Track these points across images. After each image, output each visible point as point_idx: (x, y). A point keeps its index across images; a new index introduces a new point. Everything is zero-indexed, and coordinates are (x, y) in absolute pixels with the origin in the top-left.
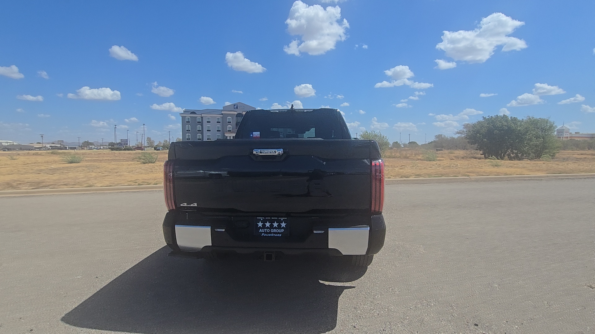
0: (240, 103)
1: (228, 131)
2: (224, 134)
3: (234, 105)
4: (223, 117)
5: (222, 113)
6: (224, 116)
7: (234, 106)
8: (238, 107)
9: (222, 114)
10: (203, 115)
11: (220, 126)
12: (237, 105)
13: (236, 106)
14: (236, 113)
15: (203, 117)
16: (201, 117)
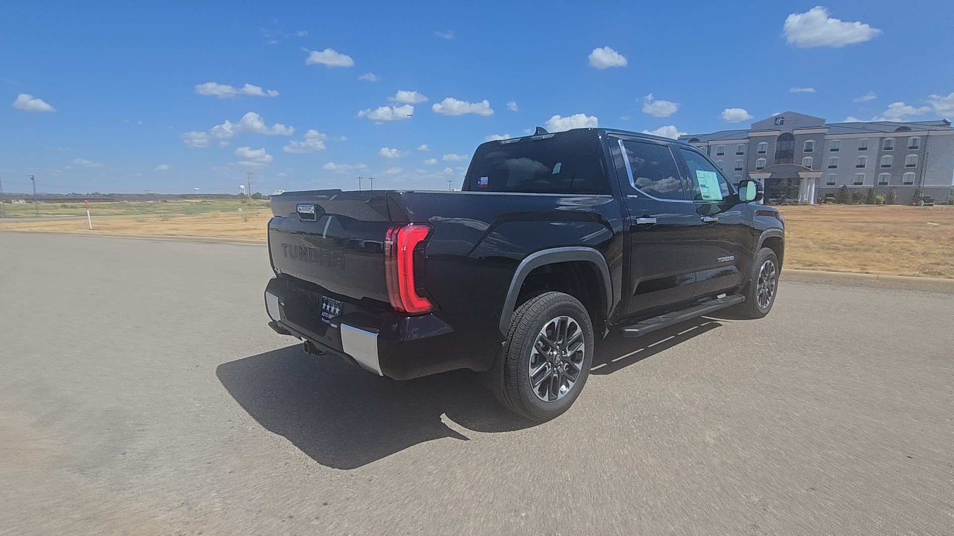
0: (789, 112)
1: (758, 169)
2: (747, 174)
3: (777, 119)
4: (749, 143)
5: (749, 136)
6: (752, 142)
7: (776, 121)
8: (785, 122)
9: (749, 138)
10: (710, 143)
11: (741, 160)
12: (783, 118)
13: (779, 121)
14: (778, 133)
15: (710, 146)
16: (708, 146)
